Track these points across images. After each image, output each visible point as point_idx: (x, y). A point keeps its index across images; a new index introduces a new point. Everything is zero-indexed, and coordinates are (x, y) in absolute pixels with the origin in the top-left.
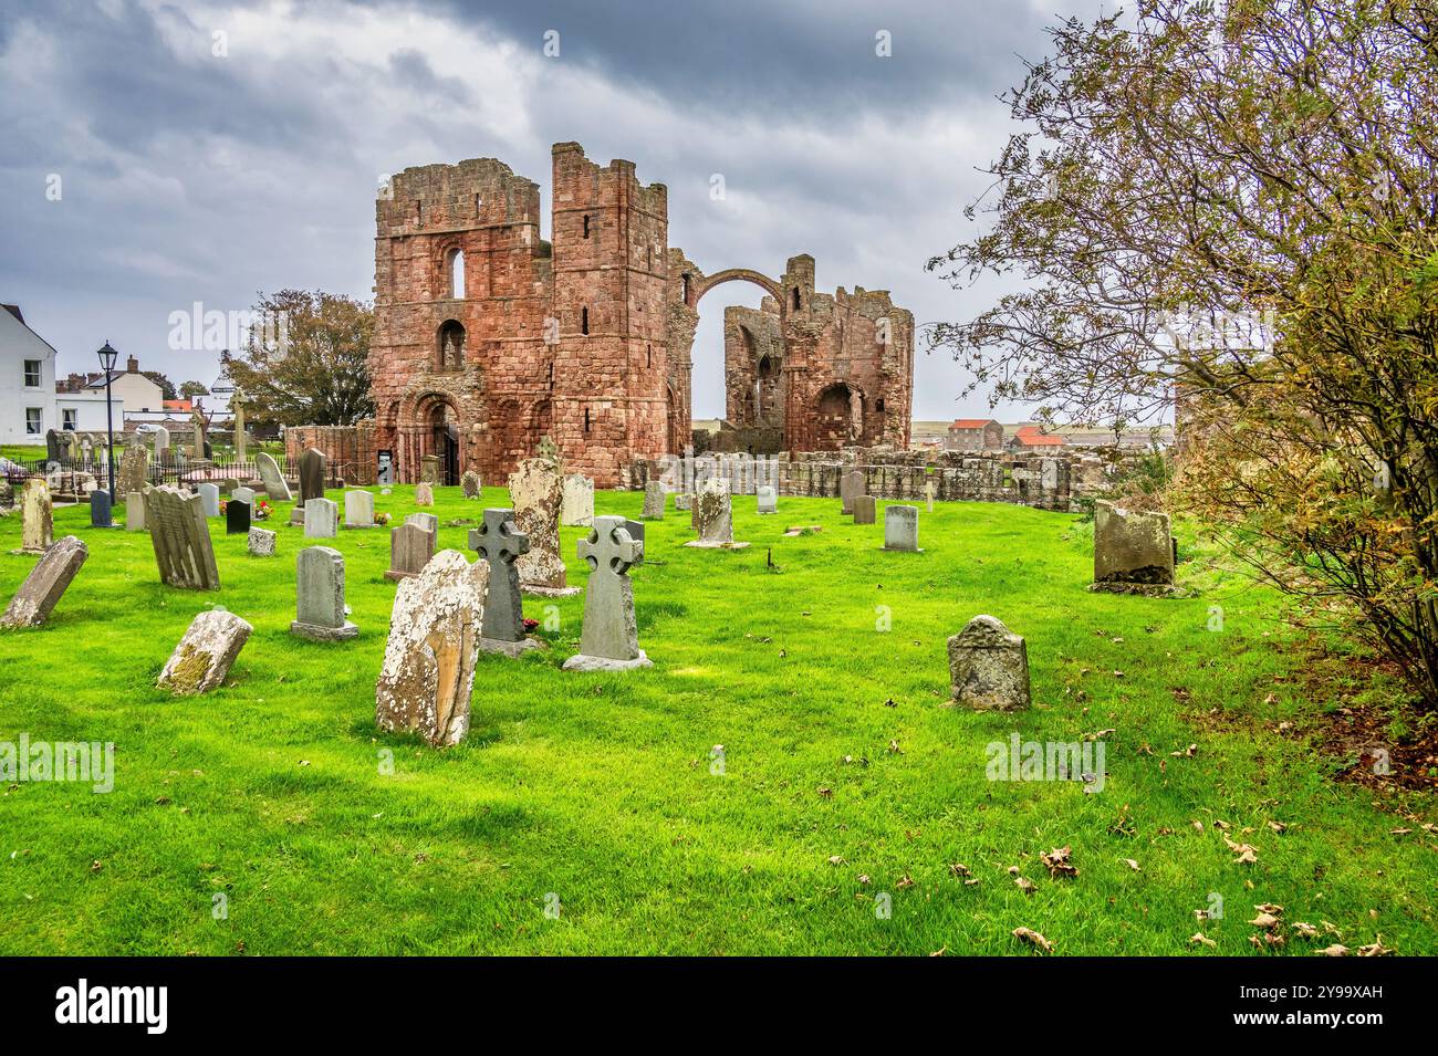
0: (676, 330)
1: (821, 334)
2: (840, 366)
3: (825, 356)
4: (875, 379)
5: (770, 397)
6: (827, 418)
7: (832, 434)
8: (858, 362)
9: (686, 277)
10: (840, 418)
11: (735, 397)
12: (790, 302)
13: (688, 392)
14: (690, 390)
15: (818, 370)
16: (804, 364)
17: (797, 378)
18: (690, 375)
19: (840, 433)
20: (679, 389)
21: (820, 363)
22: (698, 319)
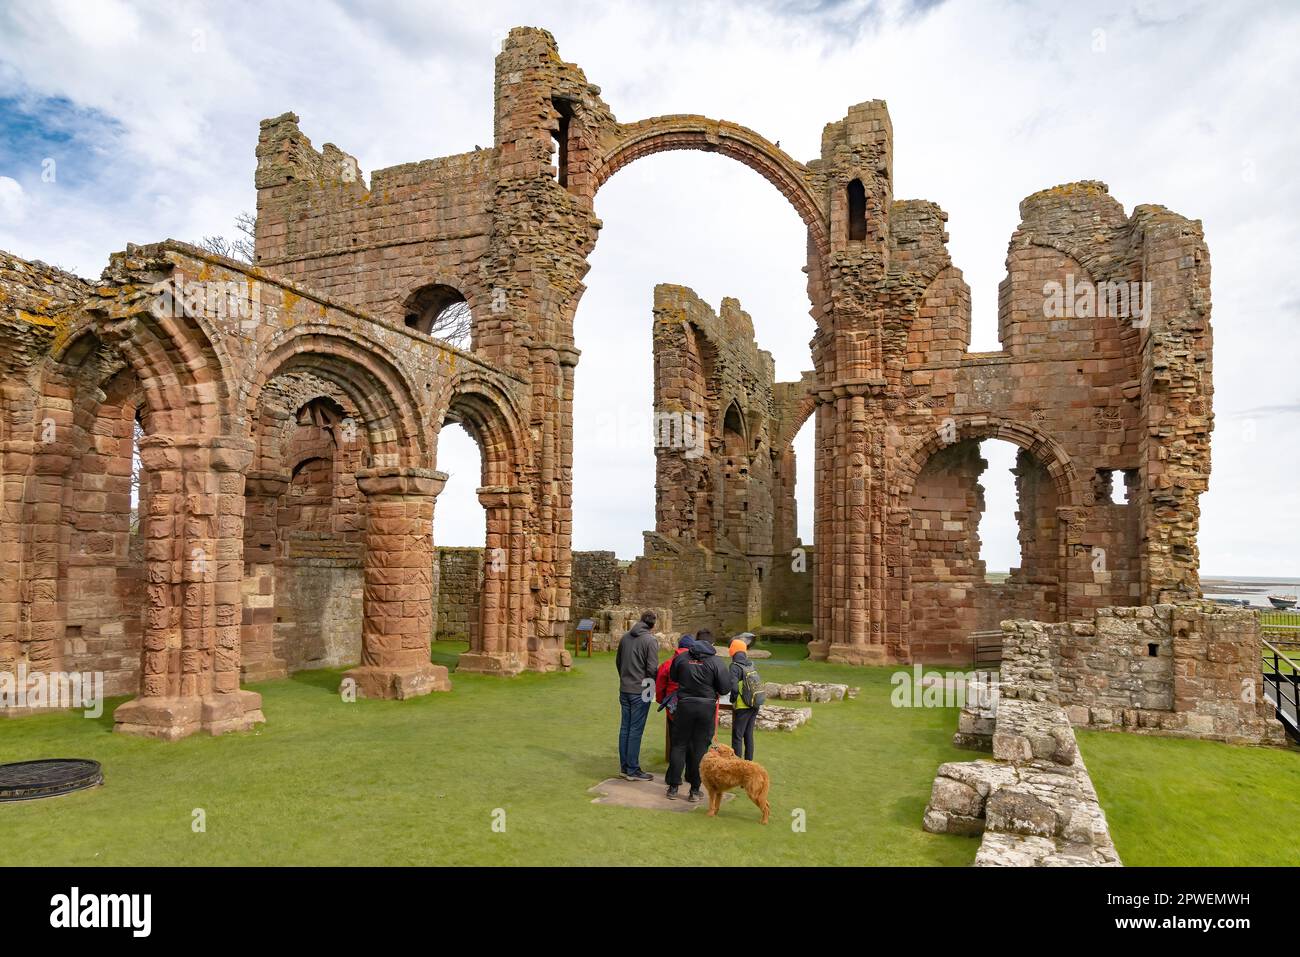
0: (533, 249)
1: (922, 301)
2: (979, 382)
3: (934, 357)
4: (1088, 412)
5: (740, 492)
6: (926, 524)
7: (940, 568)
8: (1034, 369)
9: (564, 106)
10: (958, 526)
11: (677, 478)
12: (840, 215)
13: (564, 431)
14: (568, 426)
15: (914, 391)
16: (876, 376)
17: (860, 412)
18: (569, 383)
19: (960, 563)
20: (537, 423)
21: (921, 377)
22: (598, 227)
